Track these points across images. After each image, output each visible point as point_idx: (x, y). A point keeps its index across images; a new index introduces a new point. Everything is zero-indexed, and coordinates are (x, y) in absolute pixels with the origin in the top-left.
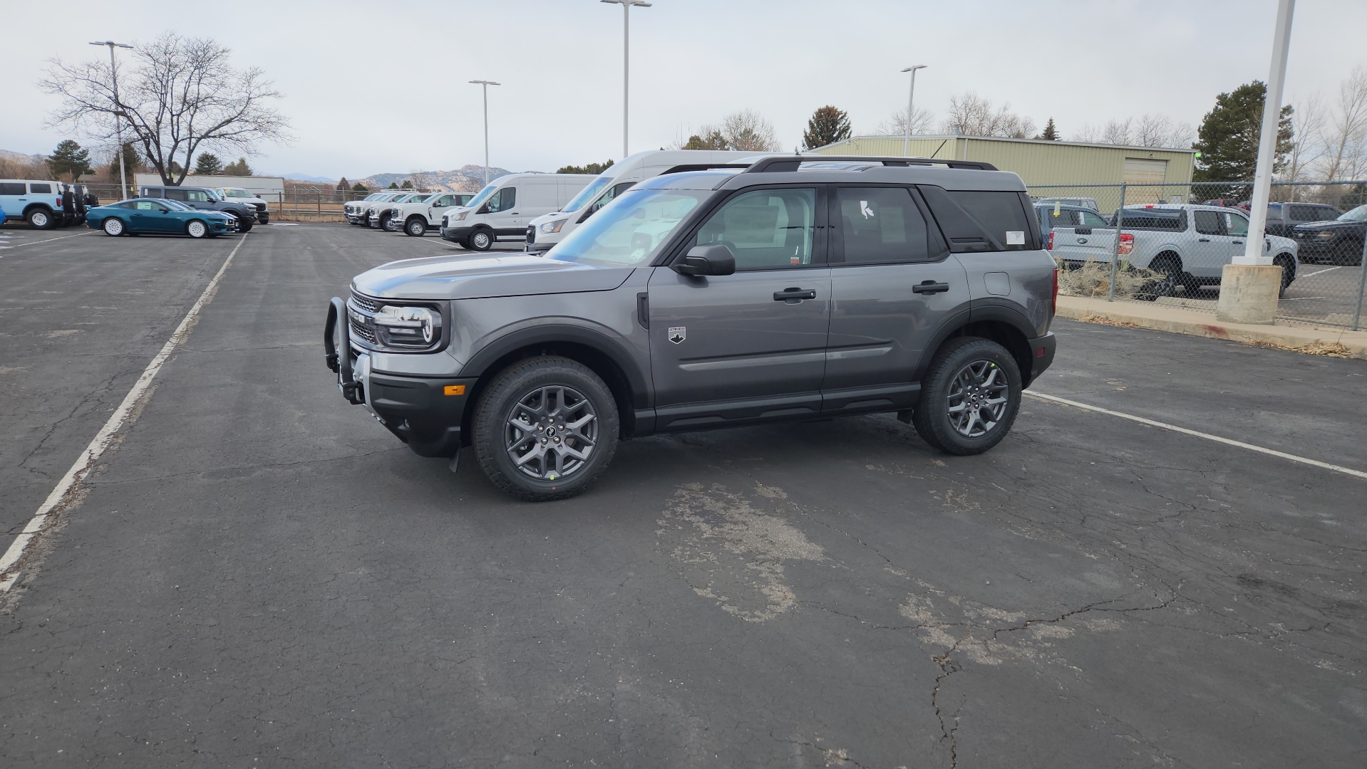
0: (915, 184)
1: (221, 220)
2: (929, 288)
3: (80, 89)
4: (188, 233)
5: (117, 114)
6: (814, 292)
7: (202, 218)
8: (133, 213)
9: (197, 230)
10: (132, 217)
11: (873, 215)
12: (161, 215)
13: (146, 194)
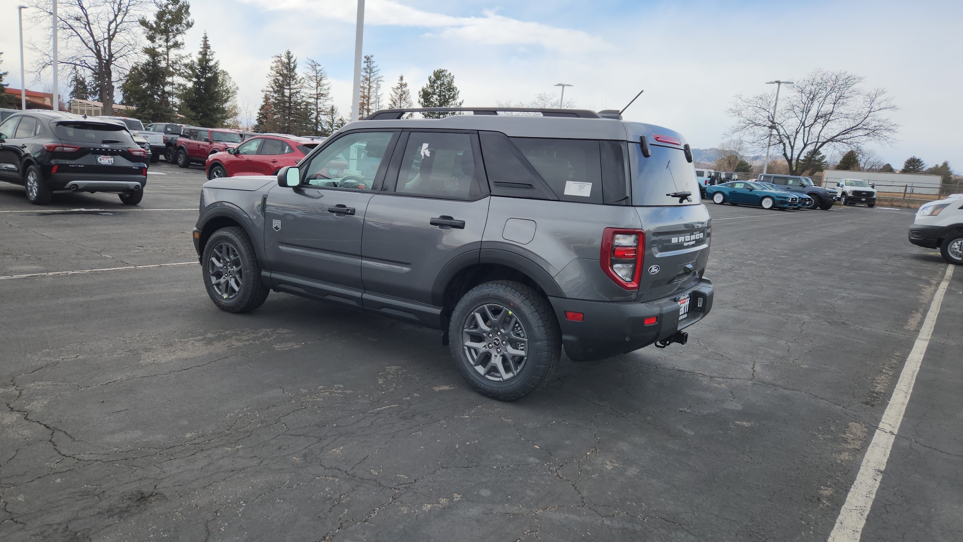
0: (478, 131)
1: (786, 198)
2: (447, 223)
3: (749, 113)
4: (761, 205)
5: (770, 127)
6: (354, 210)
7: (772, 196)
8: (732, 190)
9: (767, 203)
10: (730, 193)
11: (429, 155)
12: (747, 192)
13: (762, 179)
